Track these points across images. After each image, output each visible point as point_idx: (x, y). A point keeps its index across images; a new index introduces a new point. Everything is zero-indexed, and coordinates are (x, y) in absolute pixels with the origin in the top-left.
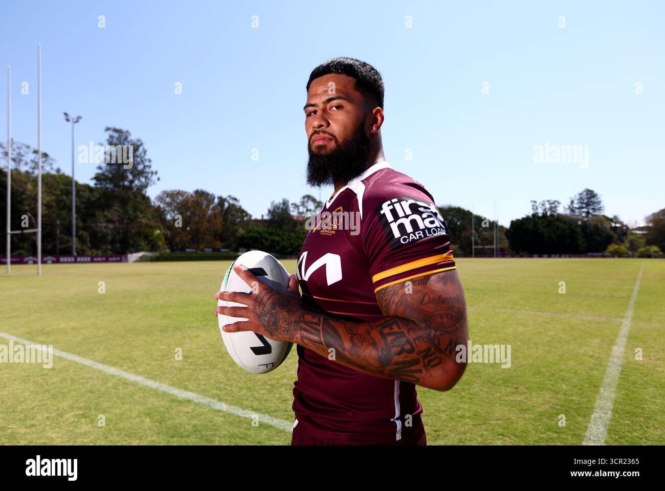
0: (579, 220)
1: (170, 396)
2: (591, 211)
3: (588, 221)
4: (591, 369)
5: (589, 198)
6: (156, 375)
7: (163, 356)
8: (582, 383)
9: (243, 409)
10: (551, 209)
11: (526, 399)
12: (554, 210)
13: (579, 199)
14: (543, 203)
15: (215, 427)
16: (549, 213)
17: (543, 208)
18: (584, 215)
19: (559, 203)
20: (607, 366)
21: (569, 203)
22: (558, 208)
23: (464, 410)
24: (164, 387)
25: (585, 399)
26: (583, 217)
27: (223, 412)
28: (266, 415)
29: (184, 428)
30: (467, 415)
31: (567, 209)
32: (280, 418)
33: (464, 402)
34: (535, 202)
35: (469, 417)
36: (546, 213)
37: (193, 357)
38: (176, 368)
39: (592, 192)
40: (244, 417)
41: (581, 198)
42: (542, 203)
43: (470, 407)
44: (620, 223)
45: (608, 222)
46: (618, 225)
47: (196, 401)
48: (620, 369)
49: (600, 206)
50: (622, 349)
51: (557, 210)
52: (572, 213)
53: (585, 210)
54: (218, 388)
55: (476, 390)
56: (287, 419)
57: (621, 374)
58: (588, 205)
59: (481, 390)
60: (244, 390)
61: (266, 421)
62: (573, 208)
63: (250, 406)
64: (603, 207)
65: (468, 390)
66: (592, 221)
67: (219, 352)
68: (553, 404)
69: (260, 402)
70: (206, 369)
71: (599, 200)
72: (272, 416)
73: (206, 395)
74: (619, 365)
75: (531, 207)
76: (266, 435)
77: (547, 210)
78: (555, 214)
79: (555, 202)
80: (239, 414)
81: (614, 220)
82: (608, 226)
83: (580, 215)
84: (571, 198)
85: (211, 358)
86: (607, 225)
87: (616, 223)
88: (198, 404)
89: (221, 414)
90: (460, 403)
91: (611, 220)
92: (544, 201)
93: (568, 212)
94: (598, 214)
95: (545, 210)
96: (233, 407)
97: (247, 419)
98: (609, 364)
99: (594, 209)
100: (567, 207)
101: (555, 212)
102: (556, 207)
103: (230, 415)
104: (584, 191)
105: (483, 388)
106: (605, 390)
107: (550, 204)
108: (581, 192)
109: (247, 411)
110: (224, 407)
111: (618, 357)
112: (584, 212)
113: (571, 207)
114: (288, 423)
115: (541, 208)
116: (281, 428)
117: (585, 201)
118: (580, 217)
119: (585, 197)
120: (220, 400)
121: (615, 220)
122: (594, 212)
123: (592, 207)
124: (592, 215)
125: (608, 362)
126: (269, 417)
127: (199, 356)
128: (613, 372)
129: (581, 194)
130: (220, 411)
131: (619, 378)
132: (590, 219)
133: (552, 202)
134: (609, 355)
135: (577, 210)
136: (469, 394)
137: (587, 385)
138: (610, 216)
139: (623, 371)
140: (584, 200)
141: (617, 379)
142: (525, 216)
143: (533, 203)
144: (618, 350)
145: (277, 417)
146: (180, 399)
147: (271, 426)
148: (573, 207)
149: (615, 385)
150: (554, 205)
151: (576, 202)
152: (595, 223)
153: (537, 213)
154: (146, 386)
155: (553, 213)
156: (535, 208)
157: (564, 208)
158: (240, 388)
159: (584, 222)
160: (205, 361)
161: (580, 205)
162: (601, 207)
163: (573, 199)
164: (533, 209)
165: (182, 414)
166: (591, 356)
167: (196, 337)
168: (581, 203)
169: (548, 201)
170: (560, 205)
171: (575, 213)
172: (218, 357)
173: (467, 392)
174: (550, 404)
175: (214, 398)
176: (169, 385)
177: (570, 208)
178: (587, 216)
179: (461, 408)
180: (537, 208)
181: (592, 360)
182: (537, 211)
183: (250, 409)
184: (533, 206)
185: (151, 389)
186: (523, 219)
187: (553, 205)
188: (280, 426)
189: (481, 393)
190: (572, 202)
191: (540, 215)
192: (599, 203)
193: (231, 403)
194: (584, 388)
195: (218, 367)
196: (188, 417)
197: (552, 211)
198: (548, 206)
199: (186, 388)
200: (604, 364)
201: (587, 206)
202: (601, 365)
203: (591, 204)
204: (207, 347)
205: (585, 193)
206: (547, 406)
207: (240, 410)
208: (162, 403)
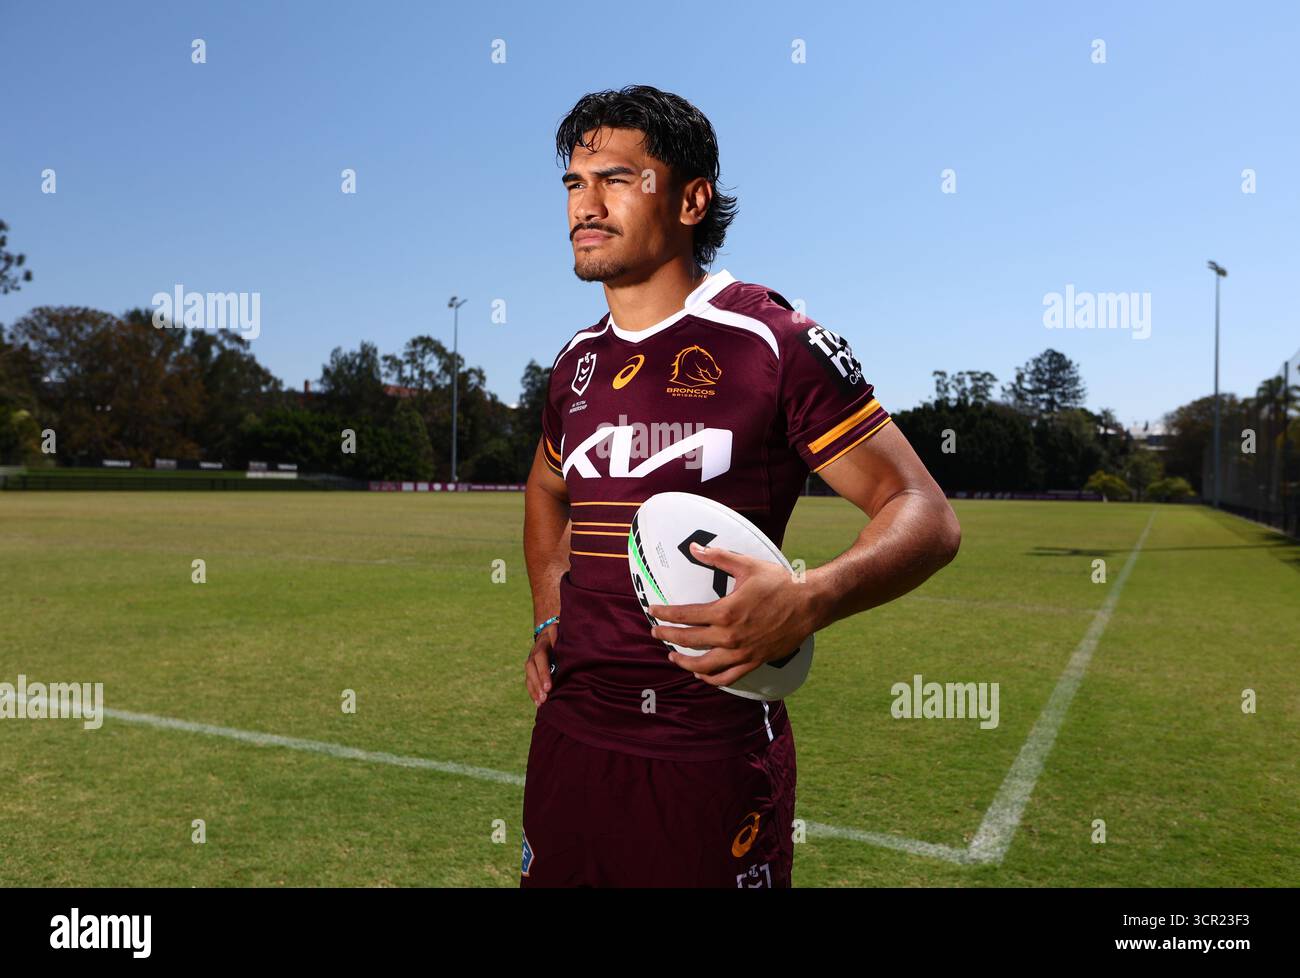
0: (1033, 417)
1: (237, 742)
2: (1058, 400)
3: (1051, 420)
4: (1030, 685)
5: (1055, 370)
6: (183, 711)
7: (177, 679)
8: (1012, 705)
9: (399, 756)
10: (975, 390)
11: (916, 727)
12: (984, 393)
13: (1033, 373)
14: (961, 377)
15: (358, 783)
16: (971, 400)
17: (960, 388)
18: (1043, 406)
19: (993, 378)
20: (1057, 680)
21: (1014, 381)
22: (991, 391)
23: (813, 745)
24: (212, 730)
25: (1015, 727)
26: (1042, 411)
27: (362, 761)
28: (450, 762)
29: (297, 786)
30: (816, 751)
31: (1009, 392)
32: (479, 766)
33: (808, 734)
34: (943, 374)
35: (820, 754)
36: (966, 400)
37: (247, 678)
38: (221, 699)
39: (1061, 357)
40: (408, 767)
41: (1038, 369)
42: (956, 377)
43: (820, 741)
44: (1117, 426)
45: (1092, 424)
46: (1110, 432)
47: (294, 747)
48: (1079, 685)
49: (1078, 388)
50: (1087, 657)
51: (988, 394)
52: (1019, 402)
53: (1046, 396)
54: (330, 728)
55: (829, 718)
56: (491, 767)
57: (1078, 692)
58: (1051, 385)
59: (839, 718)
60: (387, 729)
61: (454, 771)
62: (1022, 391)
63: (411, 750)
64: (1083, 390)
65: (816, 718)
66: (1059, 419)
67: (301, 669)
68: (961, 733)
69: (429, 745)
70: (287, 698)
71: (1075, 375)
72: (462, 763)
73: (313, 739)
74: (1077, 680)
75: (934, 386)
76: (461, 788)
77: (967, 393)
78: (984, 403)
79: (985, 375)
80: (395, 762)
81: (1104, 421)
82: (1092, 432)
83: (1036, 406)
84: (1018, 369)
85: (289, 680)
86: (1088, 430)
87: (1106, 427)
88: (302, 752)
89: (359, 764)
90: (803, 736)
91: (1097, 420)
92: (960, 373)
93: (1011, 399)
94: (1073, 405)
95: (963, 392)
96: (379, 753)
97: (413, 768)
98: (1061, 678)
99: (1063, 395)
100: (1009, 387)
101: (983, 397)
102: (986, 387)
103: (378, 765)
104: (1046, 354)
105: (842, 716)
106: (1048, 715)
107: (973, 379)
108: (1038, 356)
109: (406, 758)
110: (360, 754)
111: (1079, 669)
112: (1043, 400)
113: (1018, 387)
114: (496, 771)
115: (953, 387)
116: (487, 779)
117: (1047, 376)
118: (1036, 412)
119: (1048, 367)
120: (346, 744)
121: (1105, 419)
122: (1063, 402)
123: (1060, 390)
124: (1059, 407)
125: (1060, 674)
126: (455, 765)
127: (260, 677)
128: (1066, 688)
129: (1040, 360)
130: (354, 760)
131: (1075, 698)
132: (1056, 416)
133: (978, 376)
134: (1063, 666)
135: (1029, 397)
136: (817, 724)
137: (1019, 708)
138: (1097, 411)
139: (1083, 688)
140: (1043, 375)
141: (1071, 698)
142: (921, 406)
143: (938, 377)
144: (1080, 659)
145: (471, 764)
146: (260, 745)
147: (466, 777)
148: (1021, 388)
149: (1066, 708)
150: (983, 380)
151: (1027, 377)
152: (1064, 424)
153: (947, 399)
154: (171, 729)
155: (980, 400)
156: (942, 388)
157: (1003, 389)
158: (377, 725)
159: (1042, 422)
160: (277, 686)
161: (1037, 384)
162: (1078, 391)
163: (1023, 371)
164: (938, 389)
165: (279, 768)
166: (1032, 667)
167: (234, 645)
168: (1038, 380)
169: (970, 373)
170: (995, 384)
171: (1026, 403)
172: (302, 678)
173: (813, 721)
174: (957, 734)
175: (330, 740)
176: (220, 725)
177: (1014, 390)
178: (1049, 410)
179: (805, 743)
180: (946, 389)
181: (1032, 674)
182: (947, 395)
183: (414, 755)
184: (938, 382)
185: (186, 734)
186: (917, 410)
187: (981, 383)
188: (484, 776)
189: (837, 722)
190: (1020, 378)
191: (953, 404)
192: (1075, 381)
193: (370, 749)
194: (1014, 712)
195: (312, 694)
196: (294, 770)
197: (978, 396)
198: (969, 384)
199: (263, 730)
200: (1052, 678)
201: (1049, 387)
202: (1047, 680)
203: (1059, 383)
204: (269, 661)
205: (1046, 360)
206: (951, 737)
207: (395, 757)
208: (225, 753)
